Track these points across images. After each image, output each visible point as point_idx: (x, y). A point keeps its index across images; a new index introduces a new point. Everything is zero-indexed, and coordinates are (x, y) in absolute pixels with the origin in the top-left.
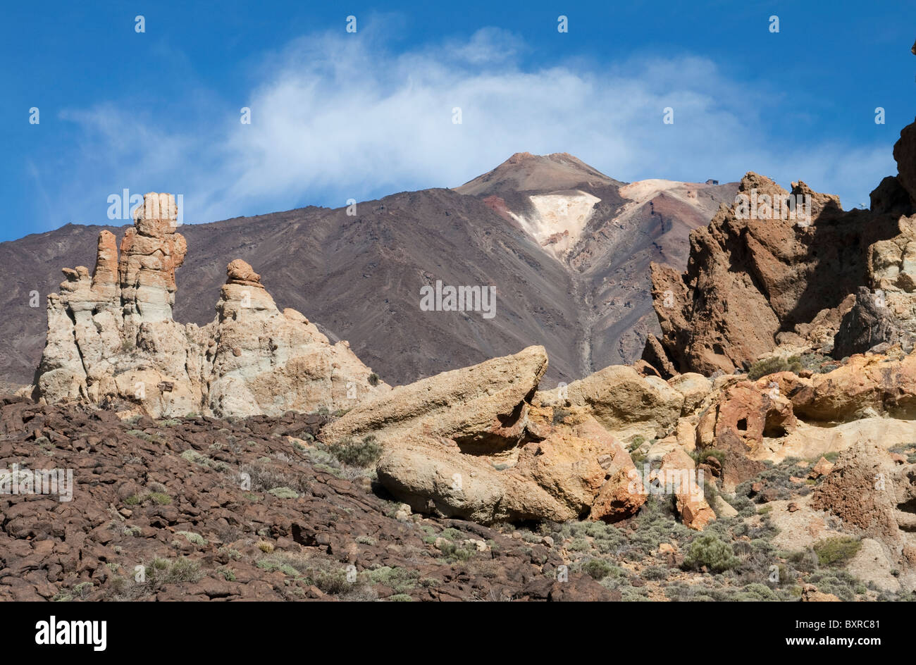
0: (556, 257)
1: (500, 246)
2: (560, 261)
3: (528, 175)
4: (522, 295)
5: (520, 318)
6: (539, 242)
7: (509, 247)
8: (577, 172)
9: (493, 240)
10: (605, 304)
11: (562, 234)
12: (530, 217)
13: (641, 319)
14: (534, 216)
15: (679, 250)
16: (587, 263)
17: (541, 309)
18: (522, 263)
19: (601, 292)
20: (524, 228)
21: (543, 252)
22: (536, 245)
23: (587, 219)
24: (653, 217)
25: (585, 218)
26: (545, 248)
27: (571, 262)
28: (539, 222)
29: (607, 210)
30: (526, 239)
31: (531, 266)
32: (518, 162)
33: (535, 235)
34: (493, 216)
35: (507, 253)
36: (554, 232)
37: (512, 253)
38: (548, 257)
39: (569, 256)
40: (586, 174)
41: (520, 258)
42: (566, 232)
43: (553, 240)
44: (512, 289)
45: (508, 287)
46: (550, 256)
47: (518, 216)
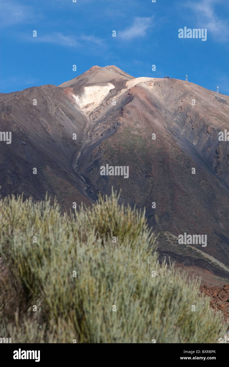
0: (85, 114)
1: (59, 110)
2: (86, 116)
3: (94, 76)
4: (60, 132)
5: (56, 142)
6: (80, 108)
7: (63, 111)
8: (115, 74)
9: (57, 108)
10: (95, 135)
11: (92, 104)
12: (81, 96)
13: (103, 141)
14: (83, 96)
15: (130, 111)
16: (97, 116)
17: (66, 138)
18: (67, 118)
19: (95, 130)
20: (77, 101)
21: (80, 112)
22: (78, 109)
23: (105, 96)
24: (128, 96)
25: (104, 96)
26: (82, 110)
27: (91, 116)
28: (84, 99)
29: (114, 92)
30: (76, 107)
31: (70, 119)
32: (93, 70)
33: (80, 104)
34: (63, 97)
35: (62, 114)
36: (88, 103)
37: (64, 113)
38: (82, 114)
39: (91, 113)
40: (119, 75)
41: (67, 115)
42: (93, 103)
43: (87, 107)
44: (57, 130)
45: (55, 129)
46: (83, 114)
47: (76, 96)
